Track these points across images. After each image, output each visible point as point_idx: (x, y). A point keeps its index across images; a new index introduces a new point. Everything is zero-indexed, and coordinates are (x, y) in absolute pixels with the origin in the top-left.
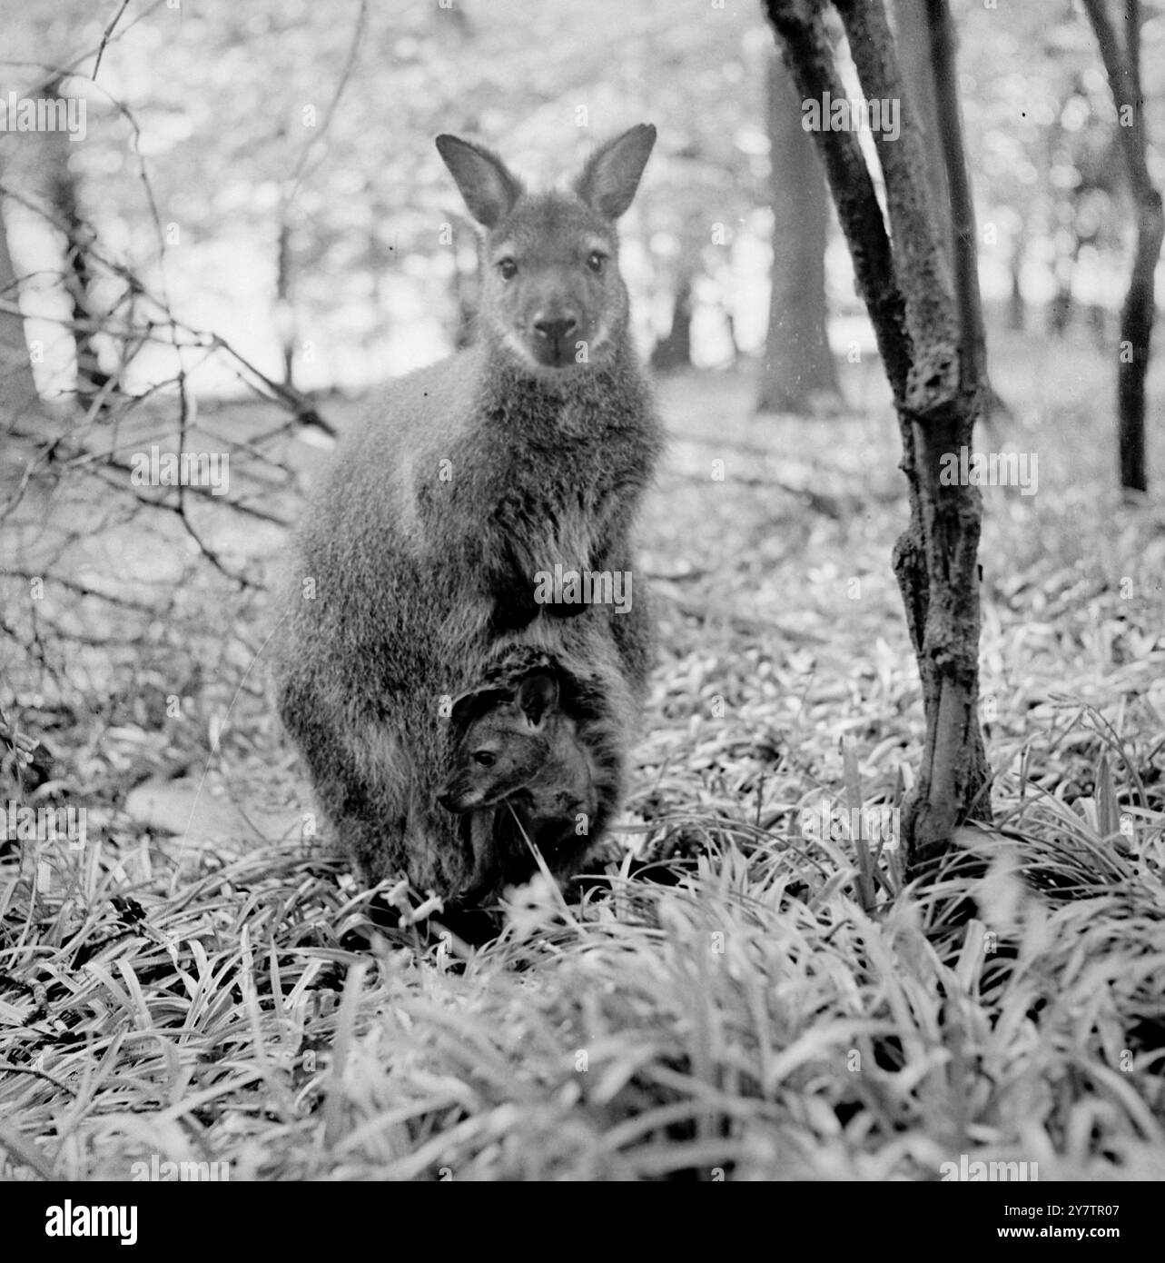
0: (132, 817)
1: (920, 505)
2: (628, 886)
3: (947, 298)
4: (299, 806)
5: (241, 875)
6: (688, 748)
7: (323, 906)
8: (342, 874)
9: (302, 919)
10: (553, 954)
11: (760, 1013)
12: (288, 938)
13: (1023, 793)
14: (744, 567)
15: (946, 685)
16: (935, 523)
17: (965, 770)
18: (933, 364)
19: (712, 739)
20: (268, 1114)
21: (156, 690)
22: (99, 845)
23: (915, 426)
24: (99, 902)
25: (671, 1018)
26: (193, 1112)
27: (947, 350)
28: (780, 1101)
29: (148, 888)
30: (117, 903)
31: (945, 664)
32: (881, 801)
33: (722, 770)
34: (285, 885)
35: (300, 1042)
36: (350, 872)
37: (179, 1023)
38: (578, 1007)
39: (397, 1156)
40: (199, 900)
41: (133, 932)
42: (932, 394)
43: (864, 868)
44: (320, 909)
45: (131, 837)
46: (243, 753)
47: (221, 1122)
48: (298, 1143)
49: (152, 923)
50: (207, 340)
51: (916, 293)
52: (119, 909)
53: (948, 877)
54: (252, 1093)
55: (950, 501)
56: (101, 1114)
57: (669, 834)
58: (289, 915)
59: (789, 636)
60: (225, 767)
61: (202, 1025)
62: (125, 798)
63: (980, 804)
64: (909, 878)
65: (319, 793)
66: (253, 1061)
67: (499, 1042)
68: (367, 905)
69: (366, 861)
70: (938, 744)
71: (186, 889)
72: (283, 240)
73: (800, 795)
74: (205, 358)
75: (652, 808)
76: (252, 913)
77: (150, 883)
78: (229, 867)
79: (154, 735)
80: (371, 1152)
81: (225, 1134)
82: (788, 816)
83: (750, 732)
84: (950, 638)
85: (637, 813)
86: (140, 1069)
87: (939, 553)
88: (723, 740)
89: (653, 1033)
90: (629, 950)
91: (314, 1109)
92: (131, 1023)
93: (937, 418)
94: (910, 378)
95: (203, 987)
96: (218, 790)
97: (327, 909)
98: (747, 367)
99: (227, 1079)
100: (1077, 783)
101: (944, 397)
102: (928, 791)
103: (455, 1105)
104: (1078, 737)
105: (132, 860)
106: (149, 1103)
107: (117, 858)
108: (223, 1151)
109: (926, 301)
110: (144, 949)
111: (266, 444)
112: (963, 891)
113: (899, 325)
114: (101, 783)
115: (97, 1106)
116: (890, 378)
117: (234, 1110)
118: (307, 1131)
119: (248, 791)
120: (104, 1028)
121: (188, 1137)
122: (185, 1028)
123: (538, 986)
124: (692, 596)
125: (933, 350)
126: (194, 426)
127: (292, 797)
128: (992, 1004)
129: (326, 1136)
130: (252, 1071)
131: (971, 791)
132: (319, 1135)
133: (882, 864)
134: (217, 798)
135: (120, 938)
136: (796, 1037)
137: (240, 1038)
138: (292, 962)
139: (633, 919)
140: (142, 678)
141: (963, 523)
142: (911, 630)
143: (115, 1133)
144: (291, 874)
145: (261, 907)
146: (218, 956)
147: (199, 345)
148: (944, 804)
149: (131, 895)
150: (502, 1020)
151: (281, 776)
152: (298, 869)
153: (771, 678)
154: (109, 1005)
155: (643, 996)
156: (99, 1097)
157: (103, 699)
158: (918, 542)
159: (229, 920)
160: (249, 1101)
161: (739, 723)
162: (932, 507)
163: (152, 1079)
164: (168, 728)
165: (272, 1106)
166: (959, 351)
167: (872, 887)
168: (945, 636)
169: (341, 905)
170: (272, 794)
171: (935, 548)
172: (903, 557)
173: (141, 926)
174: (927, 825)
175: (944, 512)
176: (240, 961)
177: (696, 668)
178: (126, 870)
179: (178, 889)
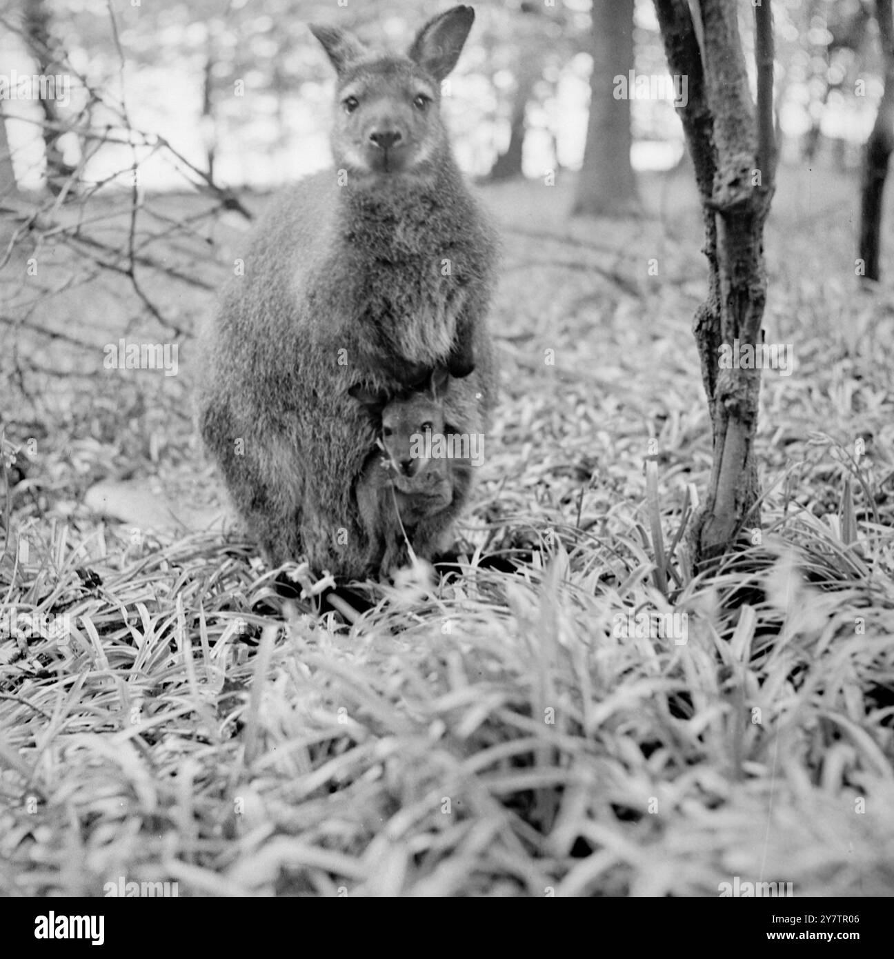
0: (91, 509)
1: (718, 281)
2: (478, 573)
3: (748, 117)
4: (219, 505)
5: (175, 555)
6: (522, 468)
7: (239, 581)
8: (253, 557)
9: (223, 590)
10: (418, 623)
11: (583, 672)
12: (212, 604)
13: (786, 509)
14: (566, 330)
15: (731, 423)
16: (729, 297)
17: (743, 490)
18: (735, 169)
19: (540, 462)
20: (198, 737)
21: (108, 412)
22: (66, 528)
23: (718, 218)
24: (67, 572)
25: (514, 674)
26: (140, 734)
27: (747, 158)
28: (598, 740)
29: (103, 563)
30: (80, 573)
31: (731, 407)
32: (670, 513)
33: (547, 486)
34: (210, 564)
35: (223, 683)
36: (259, 555)
37: (129, 666)
38: (444, 663)
39: (300, 773)
40: (144, 573)
41: (92, 596)
42: (733, 192)
43: (659, 563)
44: (236, 583)
45: (90, 523)
46: (176, 462)
47: (163, 742)
48: (223, 761)
49: (108, 589)
50: (153, 140)
51: (724, 111)
52: (82, 578)
53: (726, 572)
54: (186, 721)
55: (744, 279)
56: (71, 733)
57: (507, 534)
58: (213, 587)
59: (600, 385)
60: (162, 473)
61: (147, 668)
62: (85, 494)
63: (753, 516)
64: (696, 572)
65: (232, 494)
66: (187, 696)
67: (380, 688)
68: (273, 581)
69: (270, 547)
70: (722, 469)
71: (133, 565)
72: (208, 68)
73: (608, 507)
74: (151, 154)
75: (493, 514)
76: (185, 584)
77: (105, 559)
78: (165, 549)
79: (107, 447)
80: (280, 769)
81: (166, 751)
82: (600, 523)
83: (570, 457)
84: (736, 386)
85: (481, 518)
86: (99, 700)
87: (732, 319)
88: (548, 463)
89: (500, 685)
90: (480, 621)
91: (234, 735)
92: (92, 665)
93: (737, 212)
94: (716, 180)
95: (148, 640)
96: (158, 490)
97: (242, 583)
98: (567, 179)
99: (166, 709)
100: (822, 503)
101: (742, 196)
102: (714, 505)
103: (346, 735)
104: (824, 468)
105: (90, 542)
106: (106, 726)
107: (80, 539)
108: (164, 765)
109: (731, 118)
110: (101, 609)
111: (198, 223)
112: (738, 583)
113: (708, 138)
114: (66, 482)
115: (67, 727)
116: (698, 180)
117: (172, 733)
118: (230, 751)
119: (179, 491)
120: (70, 667)
121: (137, 753)
122: (133, 669)
123: (407, 647)
124: (526, 353)
125: (736, 158)
126: (142, 207)
127: (214, 497)
128: (759, 669)
129: (246, 756)
130: (187, 705)
131: (745, 507)
132: (240, 755)
133: (673, 561)
134: (156, 496)
135: (83, 600)
136: (610, 691)
137: (176, 679)
138: (215, 623)
139: (480, 598)
140: (98, 403)
141: (752, 296)
142: (705, 380)
143: (80, 748)
144: (214, 556)
145: (191, 580)
146: (159, 616)
147: (147, 144)
148: (725, 515)
149: (91, 567)
150: (382, 672)
151: (205, 481)
152: (220, 552)
153: (586, 417)
154: (74, 650)
155: (493, 656)
156: (69, 720)
157: (68, 417)
158: (714, 311)
159: (167, 589)
160: (184, 727)
161: (560, 451)
162: (728, 283)
163: (108, 708)
164: (118, 442)
165: (202, 732)
166: (757, 159)
167: (666, 578)
168: (732, 385)
169: (253, 580)
170: (198, 495)
171: (728, 316)
172: (701, 322)
173: (99, 592)
174: (712, 531)
175: (738, 287)
176: (176, 621)
177: (528, 408)
178: (86, 548)
179: (126, 564)
